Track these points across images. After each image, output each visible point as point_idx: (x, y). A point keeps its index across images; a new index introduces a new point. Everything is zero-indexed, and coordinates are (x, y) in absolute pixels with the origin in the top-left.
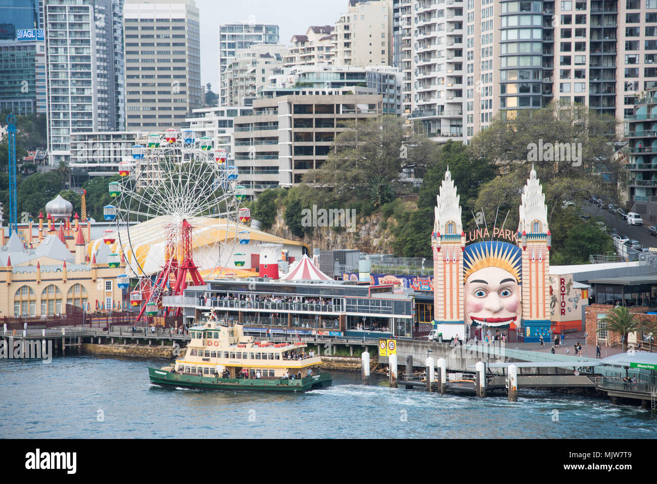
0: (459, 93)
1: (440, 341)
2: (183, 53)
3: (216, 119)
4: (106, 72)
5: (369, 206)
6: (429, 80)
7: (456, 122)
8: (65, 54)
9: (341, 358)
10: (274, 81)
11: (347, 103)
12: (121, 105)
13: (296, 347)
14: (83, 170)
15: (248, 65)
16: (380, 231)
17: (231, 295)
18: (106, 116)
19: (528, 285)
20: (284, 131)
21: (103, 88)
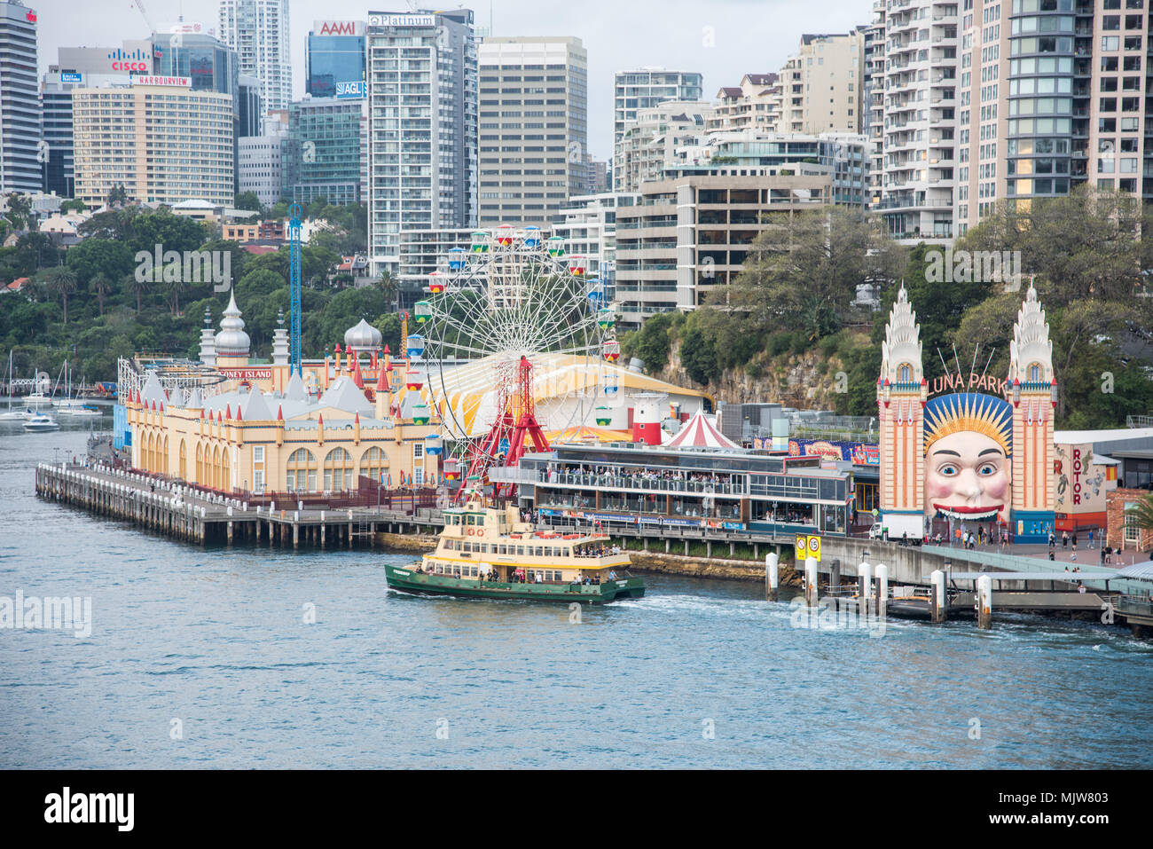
0: (948, 173)
1: (885, 540)
2: (562, 114)
3: (602, 210)
4: (451, 143)
5: (802, 339)
6: (905, 153)
7: (943, 216)
8: (395, 118)
9: (740, 562)
10: (684, 155)
11: (779, 187)
12: (472, 190)
13: (593, 540)
14: (416, 284)
15: (654, 132)
16: (818, 377)
17: (586, 467)
18: (450, 206)
19: (1022, 459)
20: (685, 228)
21: (447, 166)
